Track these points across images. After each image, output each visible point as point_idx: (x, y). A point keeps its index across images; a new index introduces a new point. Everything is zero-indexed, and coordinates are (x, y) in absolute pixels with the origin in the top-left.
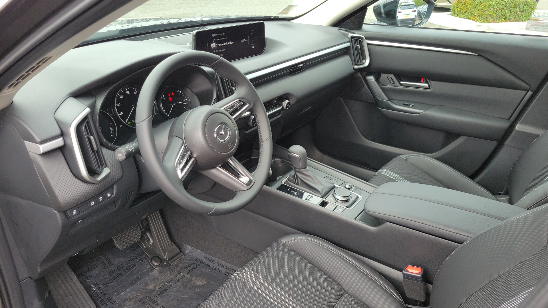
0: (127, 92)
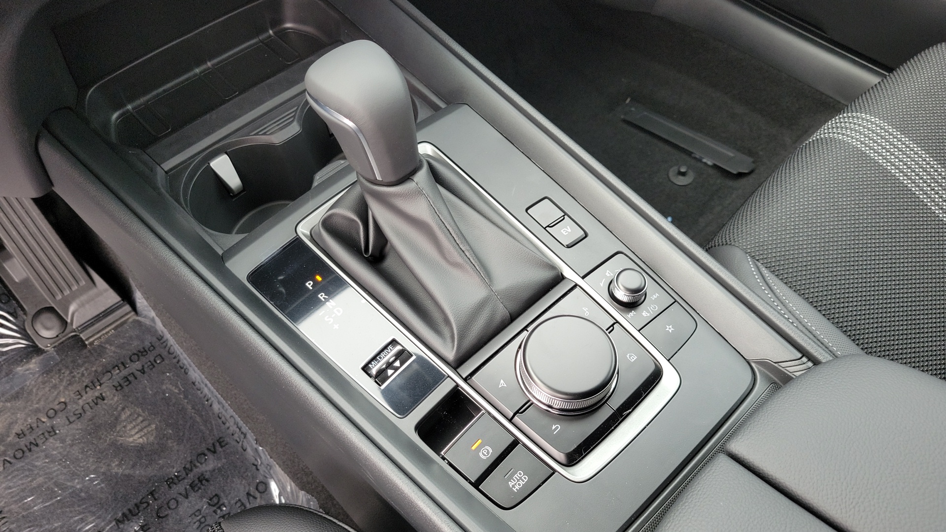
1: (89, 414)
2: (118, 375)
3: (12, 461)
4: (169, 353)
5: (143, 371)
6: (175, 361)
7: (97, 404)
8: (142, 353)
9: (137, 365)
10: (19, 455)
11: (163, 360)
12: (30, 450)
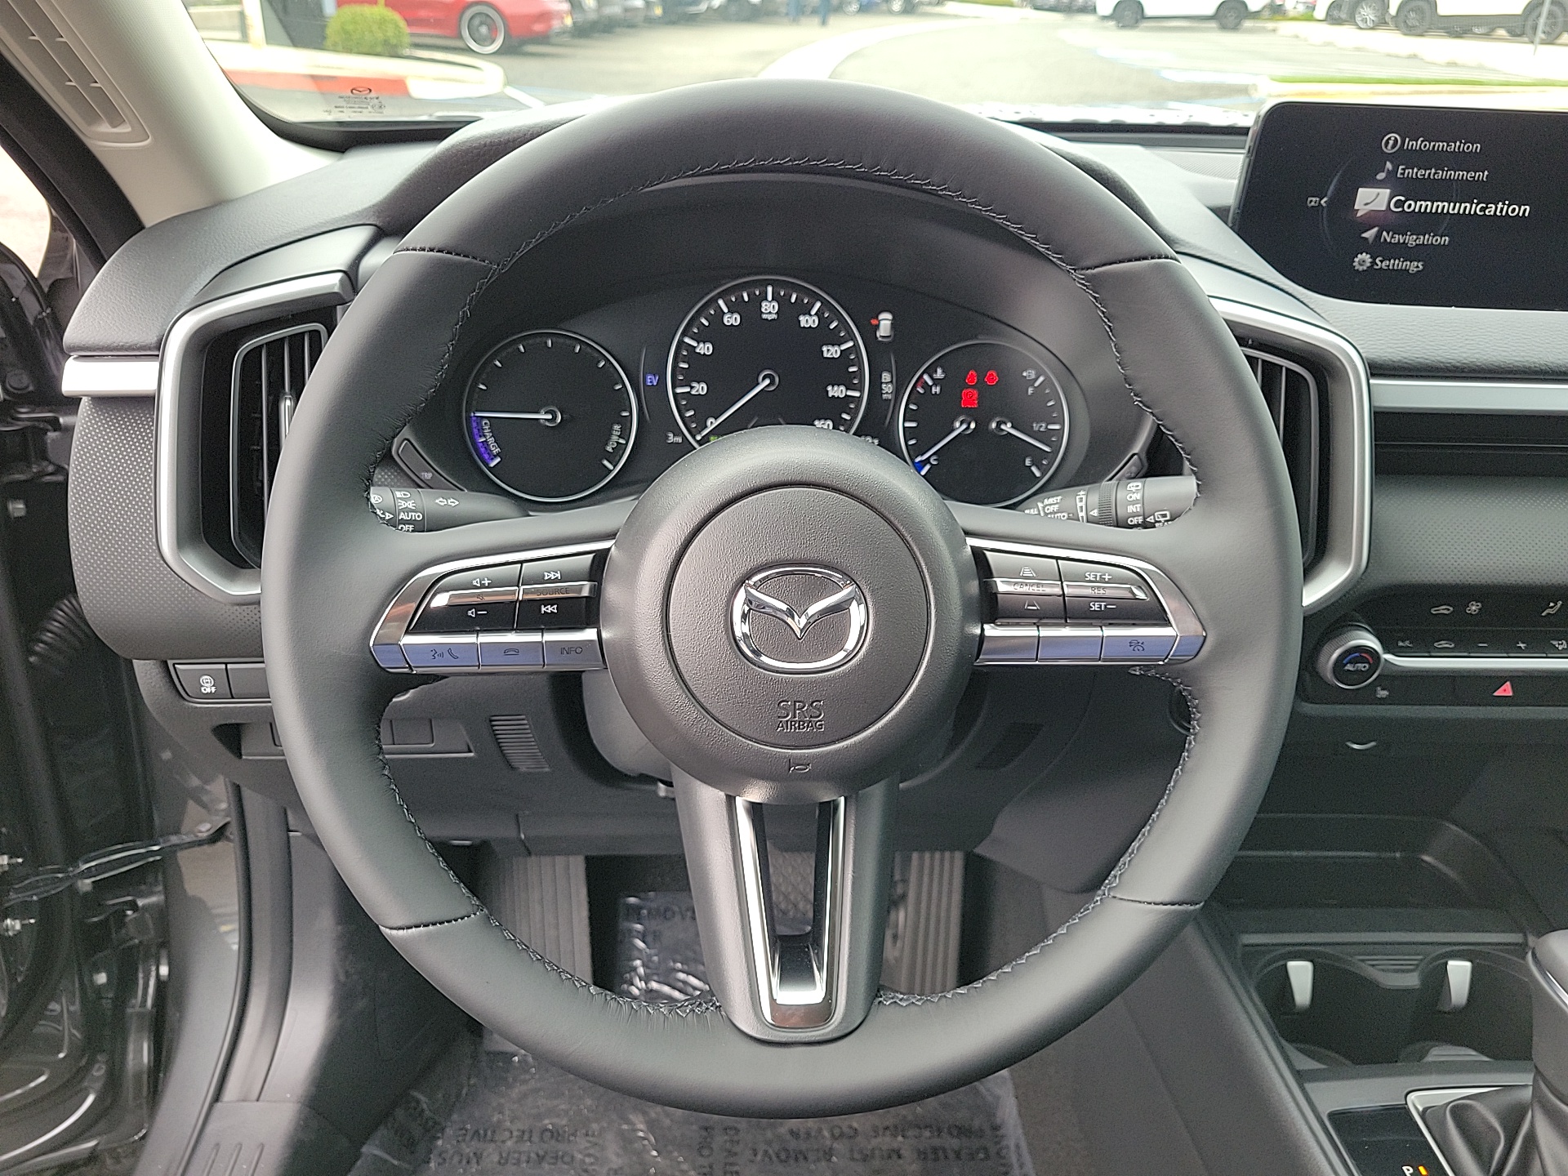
0: (770, 309)
1: (876, 1163)
2: (927, 1138)
3: (774, 1158)
4: (998, 1153)
5: (958, 1155)
6: (1003, 1169)
7: (890, 1157)
8: (962, 1131)
9: (954, 1143)
10: (783, 1156)
11: (987, 1157)
12: (796, 1159)
